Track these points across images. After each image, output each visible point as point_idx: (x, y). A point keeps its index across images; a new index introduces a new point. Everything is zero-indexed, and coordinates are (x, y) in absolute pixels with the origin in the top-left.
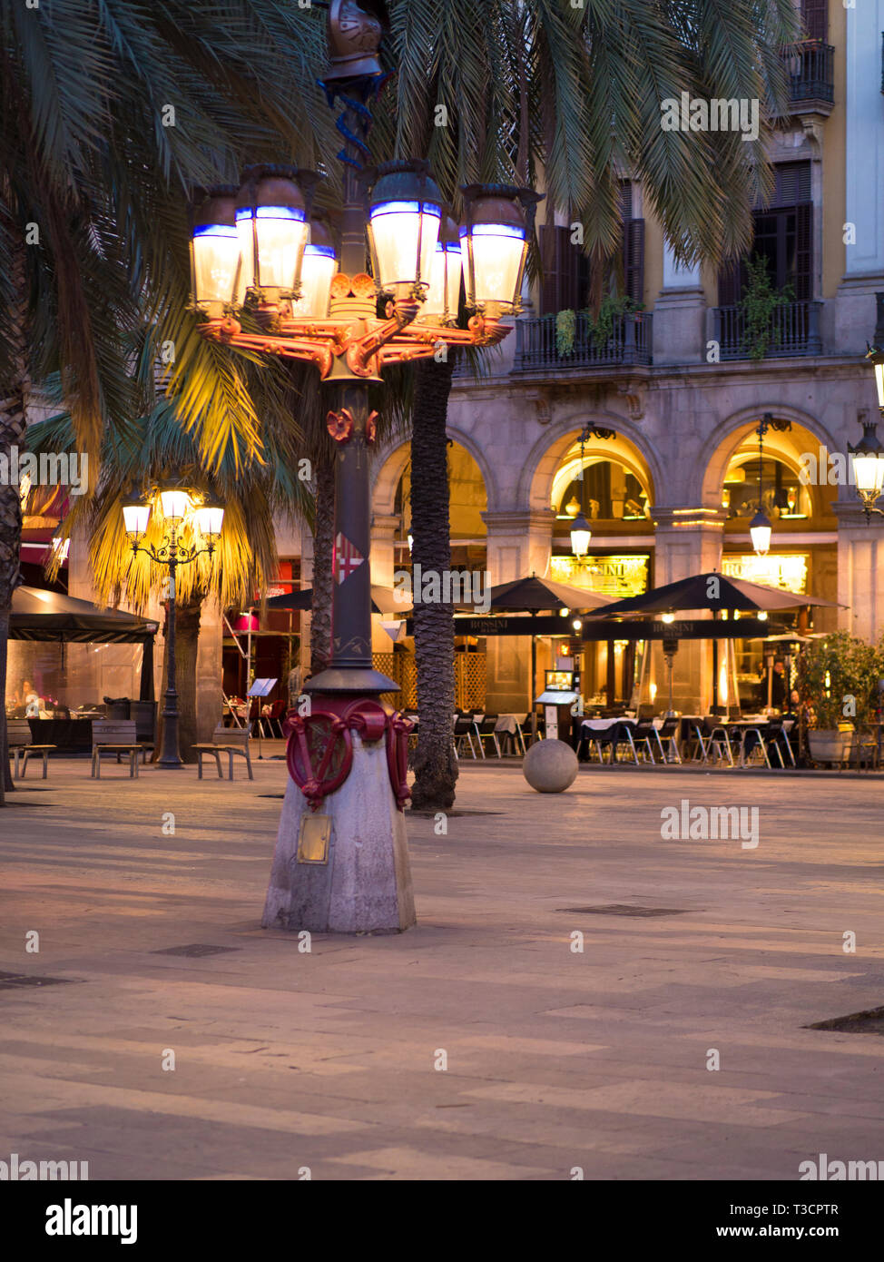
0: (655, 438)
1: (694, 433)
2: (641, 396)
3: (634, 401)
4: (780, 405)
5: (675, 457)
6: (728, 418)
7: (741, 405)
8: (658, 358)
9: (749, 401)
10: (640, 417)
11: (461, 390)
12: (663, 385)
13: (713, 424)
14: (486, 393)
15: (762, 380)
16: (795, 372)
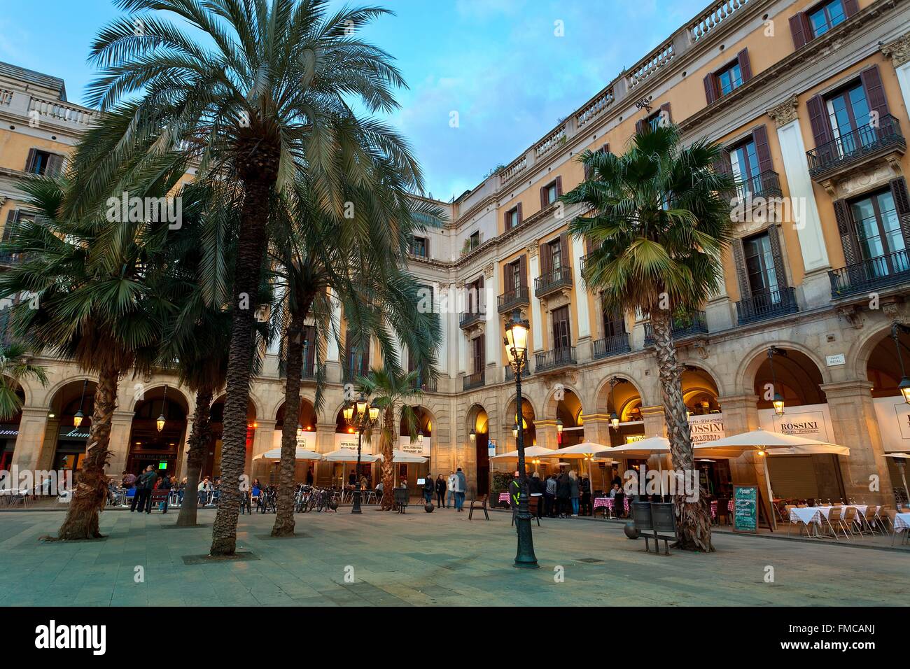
0: (581, 390)
1: (592, 387)
2: (574, 376)
3: (572, 377)
4: (618, 373)
5: (587, 396)
6: (603, 379)
7: (606, 374)
8: (579, 362)
9: (609, 373)
10: (575, 384)
11: (525, 381)
12: (581, 371)
13: (598, 382)
14: (532, 381)
15: (612, 364)
16: (622, 359)
